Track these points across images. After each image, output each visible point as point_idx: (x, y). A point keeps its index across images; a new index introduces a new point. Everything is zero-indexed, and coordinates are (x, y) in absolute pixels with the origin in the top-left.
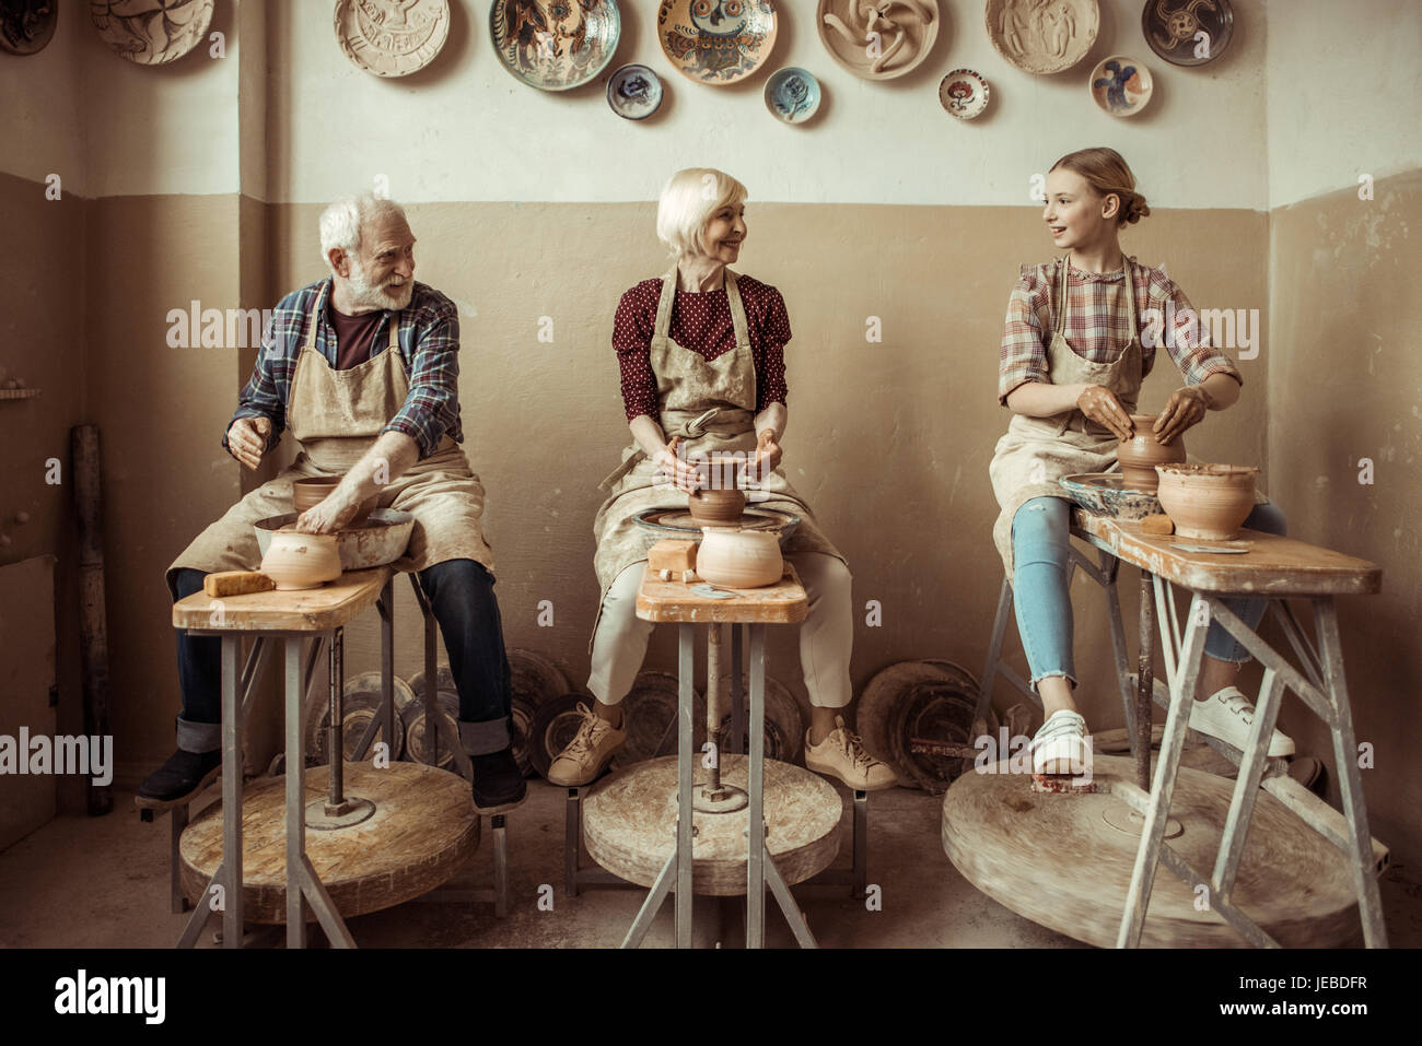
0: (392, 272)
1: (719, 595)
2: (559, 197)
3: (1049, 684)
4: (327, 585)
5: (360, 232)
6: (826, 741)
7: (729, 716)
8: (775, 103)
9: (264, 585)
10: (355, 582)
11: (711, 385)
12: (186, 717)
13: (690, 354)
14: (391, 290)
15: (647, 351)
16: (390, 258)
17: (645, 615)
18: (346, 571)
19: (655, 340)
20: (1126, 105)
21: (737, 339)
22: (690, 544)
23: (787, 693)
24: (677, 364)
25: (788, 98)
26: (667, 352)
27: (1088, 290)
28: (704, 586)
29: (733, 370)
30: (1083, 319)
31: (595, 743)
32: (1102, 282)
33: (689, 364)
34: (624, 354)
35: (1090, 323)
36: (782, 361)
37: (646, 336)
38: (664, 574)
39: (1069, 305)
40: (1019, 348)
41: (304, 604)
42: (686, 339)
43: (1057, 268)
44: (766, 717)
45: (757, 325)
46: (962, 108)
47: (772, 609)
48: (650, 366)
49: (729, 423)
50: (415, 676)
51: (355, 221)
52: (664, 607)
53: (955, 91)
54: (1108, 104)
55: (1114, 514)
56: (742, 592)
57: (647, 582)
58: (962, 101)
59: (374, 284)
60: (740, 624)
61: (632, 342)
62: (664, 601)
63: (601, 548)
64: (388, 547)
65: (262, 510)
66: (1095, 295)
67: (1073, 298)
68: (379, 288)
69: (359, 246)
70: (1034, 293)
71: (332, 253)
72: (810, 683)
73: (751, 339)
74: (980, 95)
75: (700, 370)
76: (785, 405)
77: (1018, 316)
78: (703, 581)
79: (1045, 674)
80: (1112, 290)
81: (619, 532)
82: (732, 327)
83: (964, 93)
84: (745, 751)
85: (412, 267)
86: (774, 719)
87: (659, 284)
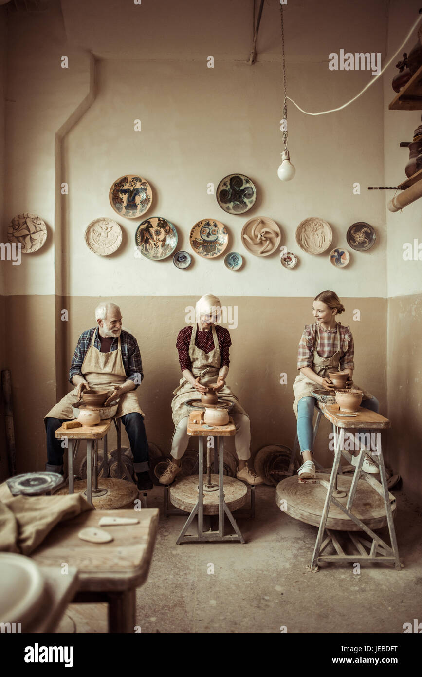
0: (115, 326)
1: (211, 428)
2: (157, 294)
3: (305, 453)
4: (96, 425)
5: (106, 315)
6: (243, 470)
7: (213, 463)
8: (228, 264)
9: (79, 425)
10: (105, 424)
11: (207, 361)
12: (48, 463)
13: (201, 351)
14: (114, 332)
15: (188, 349)
16: (114, 322)
17: (189, 434)
18: (102, 420)
19: (191, 346)
20: (341, 264)
21: (215, 346)
22: (202, 412)
23: (232, 456)
24: (197, 355)
25: (232, 262)
26: (194, 350)
27: (326, 335)
28: (205, 425)
29: (214, 355)
30: (324, 344)
31: (173, 471)
32: (330, 333)
33: (200, 354)
34: (180, 350)
35: (326, 345)
36: (228, 352)
37: (187, 345)
38: (194, 421)
39: (320, 339)
40: (304, 354)
41: (92, 431)
42: (199, 346)
43: (316, 327)
44: (224, 463)
45: (221, 341)
46: (288, 265)
47: (226, 432)
48: (188, 354)
49: (213, 372)
50: (112, 451)
51: (105, 312)
52: (195, 432)
53: (286, 260)
54: (336, 263)
55: (326, 403)
56: (217, 427)
57: (190, 424)
58: (289, 262)
59: (110, 330)
60: (217, 436)
61: (183, 346)
62: (195, 430)
63: (174, 412)
64: (111, 413)
65: (71, 399)
66: (328, 337)
67: (321, 337)
68: (111, 331)
69: (106, 319)
70: (310, 337)
71: (98, 320)
72: (238, 453)
73: (219, 346)
74: (294, 261)
75: (204, 356)
76: (228, 366)
77: (305, 344)
78: (205, 423)
79: (304, 450)
80: (333, 335)
81: (180, 407)
82: (213, 342)
83: (289, 260)
84: (218, 474)
85: (121, 324)
86: (227, 464)
87: (191, 328)
